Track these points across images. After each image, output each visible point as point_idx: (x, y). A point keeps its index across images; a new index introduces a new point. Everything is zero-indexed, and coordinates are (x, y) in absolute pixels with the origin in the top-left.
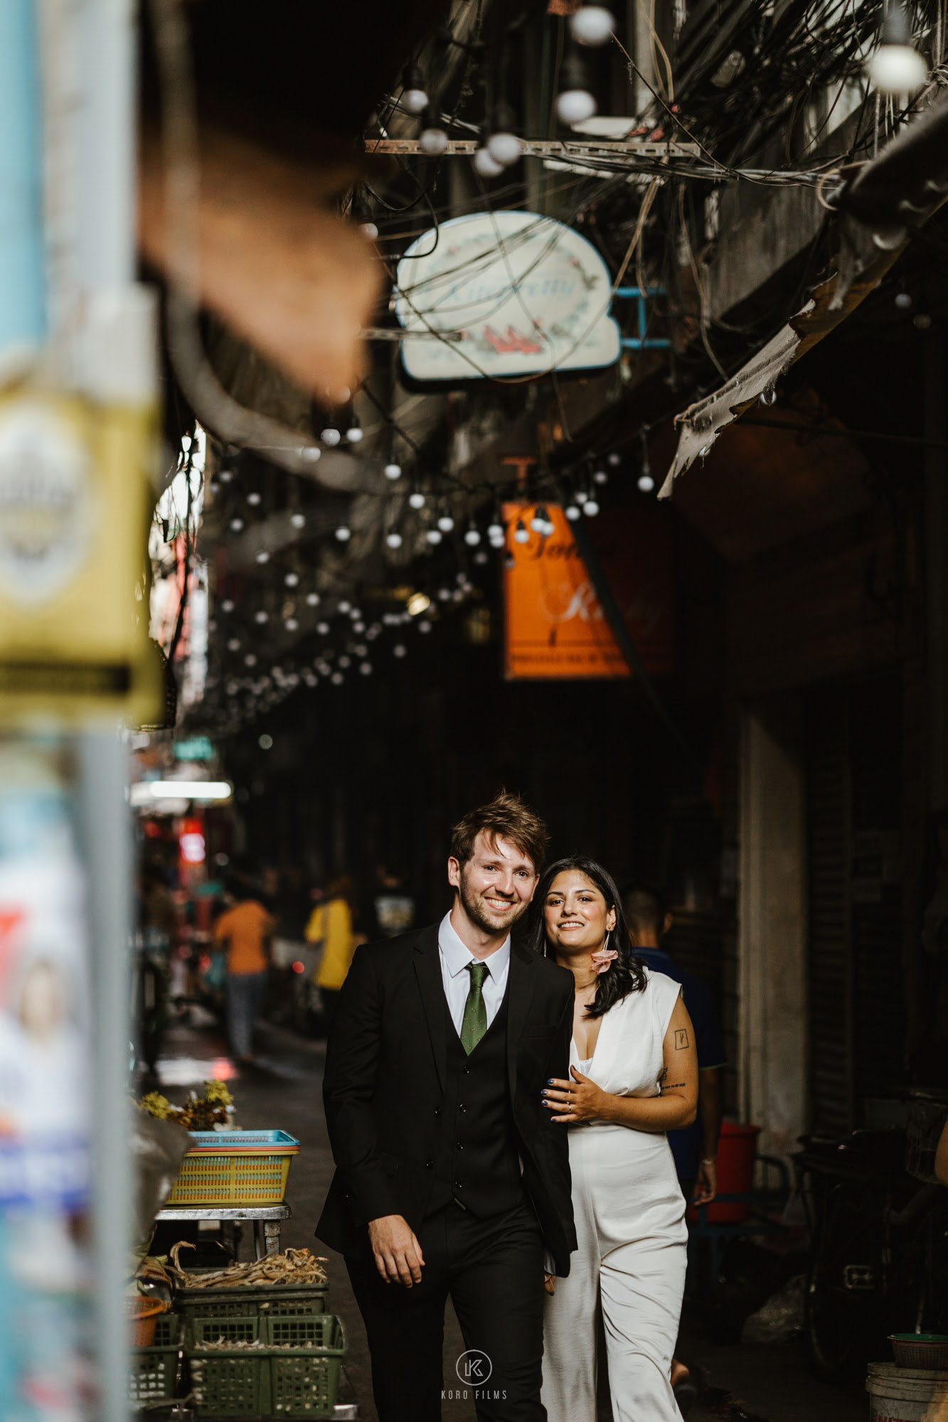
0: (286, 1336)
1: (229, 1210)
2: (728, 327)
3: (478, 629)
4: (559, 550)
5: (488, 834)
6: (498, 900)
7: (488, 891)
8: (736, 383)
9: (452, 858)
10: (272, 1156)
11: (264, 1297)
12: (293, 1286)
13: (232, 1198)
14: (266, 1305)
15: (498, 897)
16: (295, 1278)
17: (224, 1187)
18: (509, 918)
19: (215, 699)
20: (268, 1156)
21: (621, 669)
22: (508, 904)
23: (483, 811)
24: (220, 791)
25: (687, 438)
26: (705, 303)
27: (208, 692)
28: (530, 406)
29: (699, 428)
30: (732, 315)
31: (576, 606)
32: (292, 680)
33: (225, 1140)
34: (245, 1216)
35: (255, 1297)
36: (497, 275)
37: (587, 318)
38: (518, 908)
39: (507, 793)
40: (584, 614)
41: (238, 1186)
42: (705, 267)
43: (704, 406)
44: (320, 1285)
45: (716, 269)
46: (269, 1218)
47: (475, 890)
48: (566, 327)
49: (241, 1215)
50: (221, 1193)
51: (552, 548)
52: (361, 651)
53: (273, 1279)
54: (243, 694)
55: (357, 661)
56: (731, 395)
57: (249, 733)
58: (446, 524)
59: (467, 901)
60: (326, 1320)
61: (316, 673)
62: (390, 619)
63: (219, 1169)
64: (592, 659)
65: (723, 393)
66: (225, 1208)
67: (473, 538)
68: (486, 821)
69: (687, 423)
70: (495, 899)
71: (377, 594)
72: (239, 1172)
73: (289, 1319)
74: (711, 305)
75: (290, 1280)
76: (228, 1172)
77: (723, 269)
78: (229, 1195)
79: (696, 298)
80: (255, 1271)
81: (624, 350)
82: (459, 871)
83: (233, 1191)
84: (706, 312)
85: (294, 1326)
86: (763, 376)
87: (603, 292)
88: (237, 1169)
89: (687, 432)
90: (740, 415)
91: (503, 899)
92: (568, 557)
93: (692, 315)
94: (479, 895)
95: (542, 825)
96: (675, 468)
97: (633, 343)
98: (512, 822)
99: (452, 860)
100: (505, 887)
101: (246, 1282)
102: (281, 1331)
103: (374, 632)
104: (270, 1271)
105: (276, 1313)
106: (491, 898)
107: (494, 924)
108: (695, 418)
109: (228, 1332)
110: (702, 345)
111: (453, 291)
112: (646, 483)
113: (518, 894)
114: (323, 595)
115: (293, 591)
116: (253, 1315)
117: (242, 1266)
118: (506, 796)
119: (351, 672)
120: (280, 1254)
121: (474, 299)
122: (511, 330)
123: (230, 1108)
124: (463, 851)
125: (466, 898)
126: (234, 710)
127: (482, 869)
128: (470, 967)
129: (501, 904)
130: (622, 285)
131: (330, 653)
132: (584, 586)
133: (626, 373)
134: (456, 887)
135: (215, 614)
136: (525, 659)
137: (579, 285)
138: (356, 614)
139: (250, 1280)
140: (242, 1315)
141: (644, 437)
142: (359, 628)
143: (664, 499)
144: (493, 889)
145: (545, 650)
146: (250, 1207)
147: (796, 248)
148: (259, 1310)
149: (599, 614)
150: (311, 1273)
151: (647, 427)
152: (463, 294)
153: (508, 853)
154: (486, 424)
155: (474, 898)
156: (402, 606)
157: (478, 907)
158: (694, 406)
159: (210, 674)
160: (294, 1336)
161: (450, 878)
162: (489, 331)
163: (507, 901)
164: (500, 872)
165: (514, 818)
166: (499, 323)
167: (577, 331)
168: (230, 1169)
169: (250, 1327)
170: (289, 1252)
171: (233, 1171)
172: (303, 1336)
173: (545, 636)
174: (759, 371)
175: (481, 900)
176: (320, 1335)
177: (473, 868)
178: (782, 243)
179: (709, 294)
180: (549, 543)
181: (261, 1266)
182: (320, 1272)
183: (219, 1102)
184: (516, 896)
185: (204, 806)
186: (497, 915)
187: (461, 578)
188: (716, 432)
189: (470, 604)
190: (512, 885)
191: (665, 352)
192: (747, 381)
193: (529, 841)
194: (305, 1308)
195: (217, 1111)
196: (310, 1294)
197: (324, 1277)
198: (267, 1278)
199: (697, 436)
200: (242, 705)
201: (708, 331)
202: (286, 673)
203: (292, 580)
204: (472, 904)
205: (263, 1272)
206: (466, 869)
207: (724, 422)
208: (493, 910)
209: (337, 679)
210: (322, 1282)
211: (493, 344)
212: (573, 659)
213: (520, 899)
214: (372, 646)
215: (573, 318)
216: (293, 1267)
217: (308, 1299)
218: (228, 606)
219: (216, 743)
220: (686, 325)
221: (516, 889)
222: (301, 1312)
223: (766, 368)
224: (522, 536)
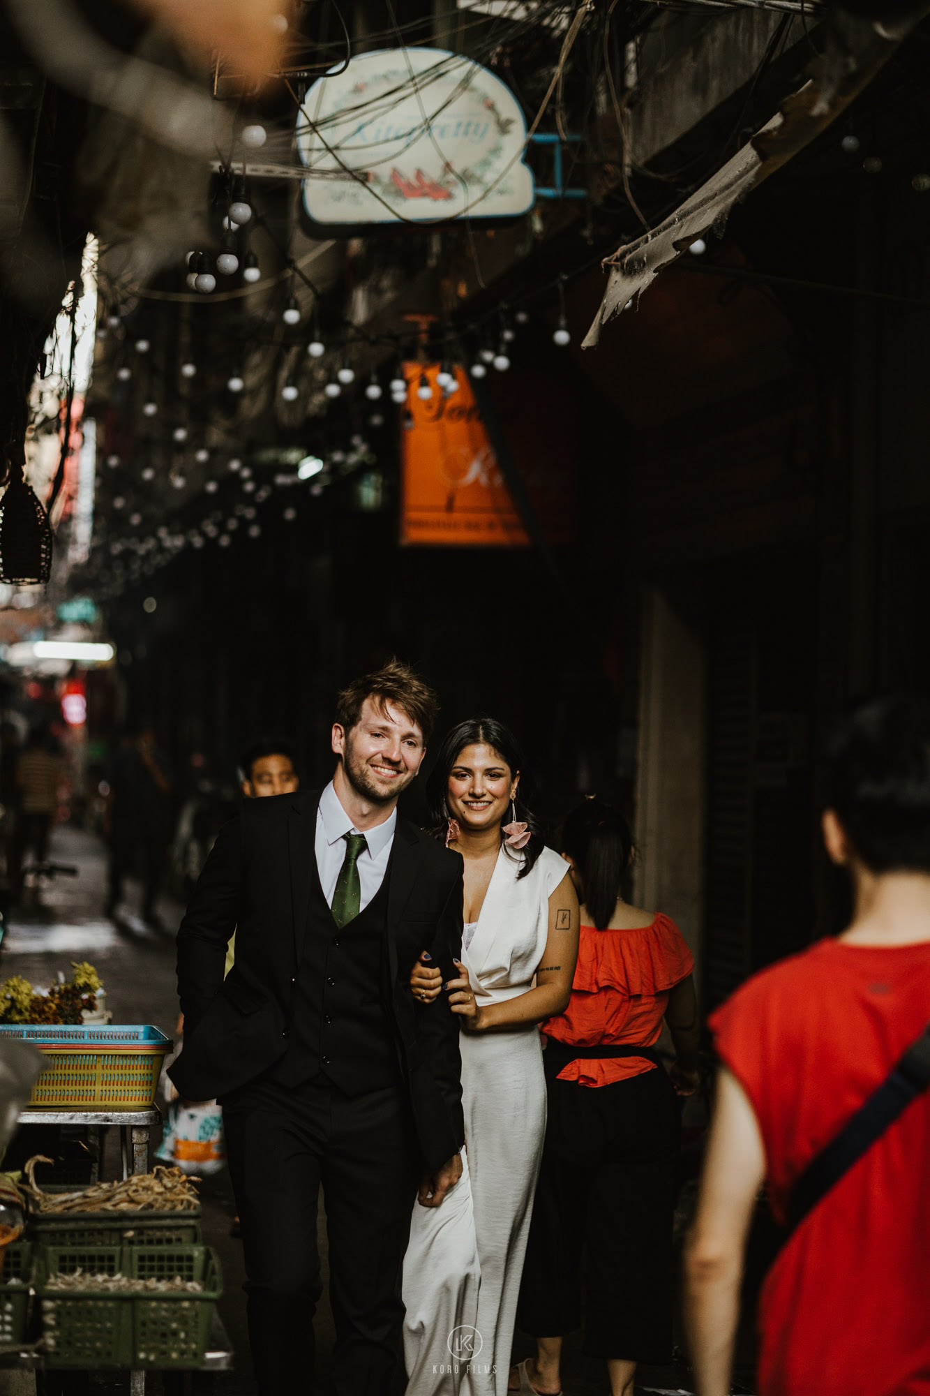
0: (152, 1269)
1: (93, 1114)
2: (652, 175)
3: (369, 494)
4: (459, 412)
5: (377, 699)
6: (384, 768)
7: (374, 758)
8: (674, 221)
9: (336, 724)
10: (142, 1056)
11: (127, 1224)
12: (162, 1212)
13: (98, 1100)
14: (130, 1234)
15: (384, 765)
16: (163, 1203)
17: (89, 1087)
18: (394, 786)
19: (99, 560)
20: (138, 1056)
21: (521, 538)
22: (394, 773)
23: (371, 677)
24: (102, 653)
25: (616, 282)
26: (628, 146)
27: (93, 551)
28: (432, 262)
29: (630, 271)
30: (655, 162)
31: (475, 471)
32: (178, 542)
33: (91, 1035)
34: (111, 1121)
35: (118, 1225)
36: (408, 113)
37: (500, 164)
38: (404, 777)
39: (397, 661)
40: (484, 480)
41: (104, 1088)
42: (628, 111)
43: (637, 246)
44: (192, 1212)
45: (639, 114)
46: (138, 1124)
47: (361, 757)
48: (478, 173)
49: (107, 1119)
50: (85, 1095)
51: (452, 410)
52: (250, 513)
53: (138, 1203)
54: (128, 555)
55: (244, 524)
56: (669, 233)
57: (133, 596)
58: (346, 375)
59: (352, 769)
60: (197, 1252)
61: (203, 534)
62: (281, 480)
63: (84, 1068)
64: (491, 526)
65: (659, 232)
66: (90, 1111)
67: (374, 392)
68: (375, 686)
69: (616, 266)
70: (381, 767)
71: (268, 455)
72: (106, 1071)
73: (156, 1249)
74: (633, 150)
75: (157, 1205)
76: (94, 1071)
77: (648, 115)
78: (94, 1097)
79: (618, 144)
80: (120, 1193)
81: (538, 198)
82: (343, 738)
83: (98, 1094)
84: (627, 160)
85: (161, 1258)
86: (709, 210)
87: (517, 138)
88: (103, 1068)
89: (616, 276)
90: (683, 252)
91: (390, 767)
92: (468, 420)
93: (612, 163)
94: (365, 761)
95: (433, 695)
96: (603, 314)
97: (548, 192)
98: (402, 688)
99: (337, 727)
100: (392, 754)
101: (108, 1206)
102: (147, 1263)
103: (263, 494)
104: (136, 1194)
105: (141, 1242)
106: (377, 766)
107: (379, 791)
108: (626, 261)
109: (87, 1264)
110: (625, 196)
111: (360, 129)
112: (562, 337)
113: (405, 764)
114: (213, 452)
115: (181, 447)
116: (115, 1245)
117: (105, 1186)
118: (395, 664)
119: (239, 536)
120: (148, 1173)
121: (381, 138)
122: (419, 174)
123: (100, 992)
124: (349, 716)
125: (349, 765)
126: (118, 572)
127: (369, 735)
128: (347, 837)
129: (387, 772)
130: (537, 131)
131: (219, 515)
132: (485, 451)
133: (538, 226)
134: (339, 755)
135: (102, 471)
136: (421, 524)
137: (493, 128)
138: (246, 473)
139: (113, 1203)
140: (103, 1244)
141: (561, 287)
142: (249, 487)
143: (588, 348)
144: (379, 756)
145: (442, 516)
146: (116, 1111)
147: (731, 89)
148: (122, 1238)
149: (498, 480)
150: (182, 1197)
151: (565, 277)
152: (369, 134)
153: (399, 721)
154: (386, 283)
155: (359, 765)
156: (294, 469)
157: (363, 774)
158: (624, 247)
159: (94, 532)
160: (161, 1269)
161: (333, 745)
162: (395, 174)
163: (393, 770)
164: (387, 739)
165: (404, 684)
166: (408, 164)
167: (489, 177)
168: (95, 1068)
169: (111, 1258)
170: (158, 1170)
171: (99, 1071)
172: (171, 1269)
173: (442, 502)
174: (702, 206)
175: (365, 767)
176: (190, 1269)
177: (359, 732)
178: (715, 84)
179: (631, 141)
180: (449, 404)
181: (126, 1188)
182: (192, 1196)
183: (87, 987)
184: (402, 764)
185: (86, 668)
186: (383, 782)
187: (356, 440)
188: (655, 272)
189: (362, 470)
190: (400, 752)
191: (580, 202)
192: (689, 217)
193: (419, 708)
194: (174, 1237)
195: (85, 996)
196: (181, 1222)
197: (197, 1202)
198: (132, 1201)
199: (628, 280)
200: (127, 567)
201: (630, 179)
202: (172, 533)
203: (180, 435)
204: (356, 771)
205: (128, 1195)
206: (351, 735)
207: (665, 260)
208: (379, 776)
209: (225, 541)
210: (195, 1208)
211: (402, 188)
212: (470, 526)
213: (407, 769)
214: (262, 509)
215: (486, 163)
216: (162, 1190)
217: (178, 1228)
218: (113, 462)
219: (99, 604)
220: (606, 173)
221: (403, 757)
222: (169, 1241)
223: (712, 202)
224: (425, 393)
